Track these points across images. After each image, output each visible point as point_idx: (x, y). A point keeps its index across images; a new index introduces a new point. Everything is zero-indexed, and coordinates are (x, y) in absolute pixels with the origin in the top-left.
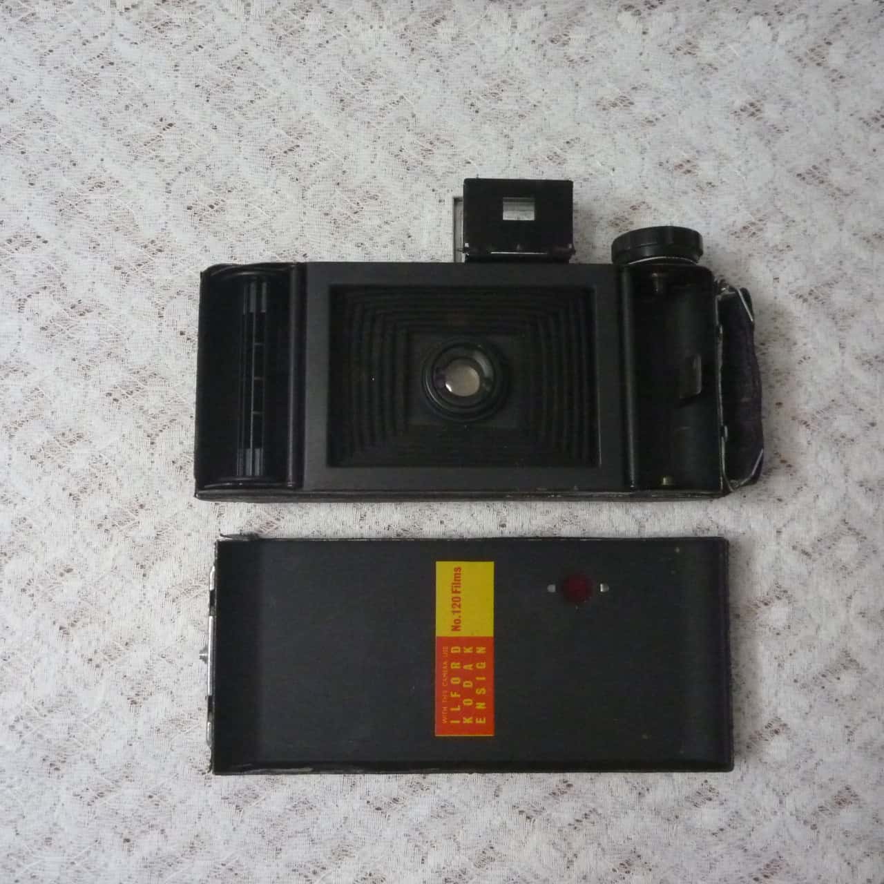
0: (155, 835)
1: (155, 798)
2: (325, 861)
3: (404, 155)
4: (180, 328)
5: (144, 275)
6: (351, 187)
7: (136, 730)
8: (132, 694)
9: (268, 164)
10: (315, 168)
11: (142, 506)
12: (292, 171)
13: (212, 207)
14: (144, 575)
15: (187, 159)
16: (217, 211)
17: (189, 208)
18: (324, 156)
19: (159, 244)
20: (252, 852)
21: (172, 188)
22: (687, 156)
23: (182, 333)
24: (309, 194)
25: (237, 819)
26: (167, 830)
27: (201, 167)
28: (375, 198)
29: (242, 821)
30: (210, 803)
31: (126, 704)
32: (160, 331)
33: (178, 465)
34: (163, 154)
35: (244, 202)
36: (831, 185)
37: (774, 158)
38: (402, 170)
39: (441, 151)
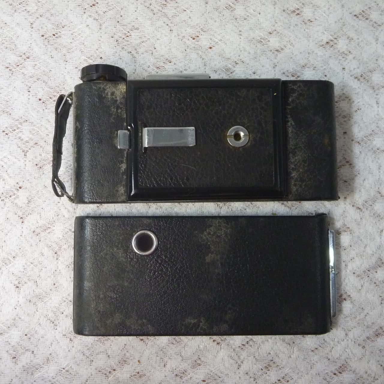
0: (29, 354)
1: (29, 335)
2: (115, 367)
3: (152, 7)
4: (39, 97)
5: (20, 70)
6: (125, 24)
7: (18, 301)
8: (16, 283)
9: (82, 13)
10: (106, 14)
11: (20, 188)
12: (95, 15)
13: (54, 35)
14: (23, 222)
15: (41, 11)
16: (56, 37)
17: (43, 36)
18: (111, 8)
19: (28, 55)
20: (78, 362)
21: (34, 26)
22: (297, 7)
23: (40, 100)
24: (103, 27)
25: (70, 345)
26: (35, 352)
27: (48, 15)
28: (137, 29)
29: (73, 347)
30: (57, 338)
31: (13, 288)
32: (29, 99)
33: (39, 166)
34: (29, 9)
35: (71, 32)
36: (371, 21)
37: (343, 6)
38: (151, 14)
39: (171, 5)
